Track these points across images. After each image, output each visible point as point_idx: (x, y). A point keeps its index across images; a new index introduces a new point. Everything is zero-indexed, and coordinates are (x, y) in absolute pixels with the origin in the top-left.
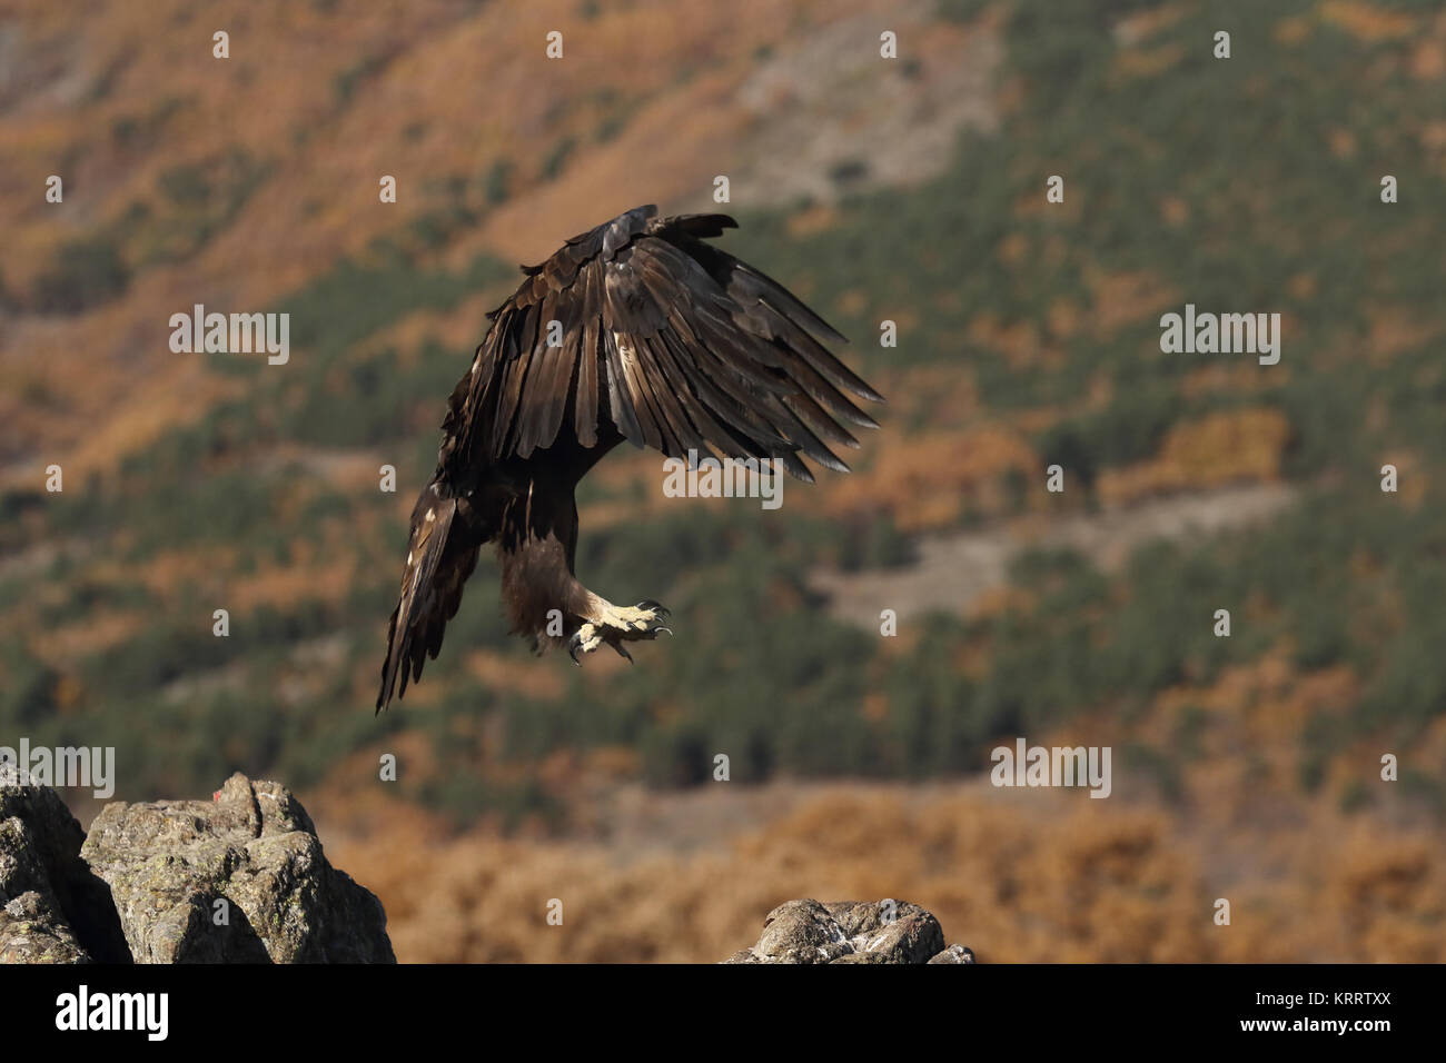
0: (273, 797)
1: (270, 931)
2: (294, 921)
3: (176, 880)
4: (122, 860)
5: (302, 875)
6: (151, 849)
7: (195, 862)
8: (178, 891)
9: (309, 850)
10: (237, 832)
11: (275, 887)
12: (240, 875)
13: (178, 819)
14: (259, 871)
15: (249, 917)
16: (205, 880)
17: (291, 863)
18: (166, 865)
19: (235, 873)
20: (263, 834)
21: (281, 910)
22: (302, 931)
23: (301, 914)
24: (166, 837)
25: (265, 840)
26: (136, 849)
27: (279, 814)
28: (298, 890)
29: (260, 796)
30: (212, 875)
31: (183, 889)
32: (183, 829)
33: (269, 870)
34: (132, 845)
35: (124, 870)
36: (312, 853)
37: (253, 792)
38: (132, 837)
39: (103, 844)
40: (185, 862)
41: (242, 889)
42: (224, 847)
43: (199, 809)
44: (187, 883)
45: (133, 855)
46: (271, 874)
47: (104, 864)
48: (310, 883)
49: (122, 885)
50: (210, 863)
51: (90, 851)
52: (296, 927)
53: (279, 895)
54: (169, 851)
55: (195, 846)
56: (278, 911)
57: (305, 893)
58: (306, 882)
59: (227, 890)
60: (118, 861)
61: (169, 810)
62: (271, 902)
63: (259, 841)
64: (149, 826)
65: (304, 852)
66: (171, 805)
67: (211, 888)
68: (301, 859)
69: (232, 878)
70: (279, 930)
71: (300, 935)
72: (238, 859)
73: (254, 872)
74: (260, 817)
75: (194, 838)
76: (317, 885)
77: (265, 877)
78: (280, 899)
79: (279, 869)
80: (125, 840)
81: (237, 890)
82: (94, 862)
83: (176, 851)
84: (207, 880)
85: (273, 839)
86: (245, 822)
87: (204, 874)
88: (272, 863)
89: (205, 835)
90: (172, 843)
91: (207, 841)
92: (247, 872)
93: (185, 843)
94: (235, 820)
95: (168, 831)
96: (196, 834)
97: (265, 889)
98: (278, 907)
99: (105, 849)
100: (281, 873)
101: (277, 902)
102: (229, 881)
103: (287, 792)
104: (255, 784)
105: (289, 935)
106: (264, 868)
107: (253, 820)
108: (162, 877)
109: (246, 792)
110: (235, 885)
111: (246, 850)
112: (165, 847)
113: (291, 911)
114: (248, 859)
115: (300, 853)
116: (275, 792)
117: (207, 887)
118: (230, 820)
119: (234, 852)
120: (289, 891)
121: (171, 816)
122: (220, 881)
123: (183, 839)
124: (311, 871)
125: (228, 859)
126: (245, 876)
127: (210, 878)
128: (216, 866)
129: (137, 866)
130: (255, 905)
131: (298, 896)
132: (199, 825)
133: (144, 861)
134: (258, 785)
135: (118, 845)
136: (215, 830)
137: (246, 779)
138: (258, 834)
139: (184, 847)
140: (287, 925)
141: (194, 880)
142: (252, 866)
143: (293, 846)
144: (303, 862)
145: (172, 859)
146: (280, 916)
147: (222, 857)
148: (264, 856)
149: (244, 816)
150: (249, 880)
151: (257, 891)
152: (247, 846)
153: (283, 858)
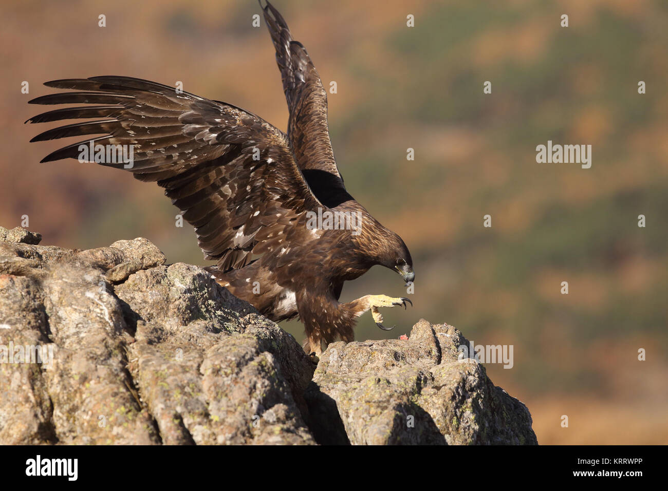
0: (448, 335)
1: (450, 429)
2: (467, 422)
3: (383, 394)
4: (344, 382)
5: (472, 390)
6: (363, 374)
7: (396, 382)
8: (384, 402)
9: (476, 372)
10: (423, 361)
11: (453, 398)
12: (427, 390)
13: (381, 352)
14: (441, 387)
15: (435, 420)
16: (403, 394)
17: (464, 381)
18: (375, 384)
19: (424, 389)
20: (442, 362)
21: (458, 414)
22: (473, 429)
23: (472, 417)
24: (374, 365)
25: (444, 365)
26: (353, 374)
27: (453, 347)
28: (470, 400)
29: (438, 335)
30: (408, 390)
31: (388, 401)
32: (385, 358)
33: (448, 386)
34: (350, 371)
35: (345, 388)
36: (478, 374)
37: (434, 333)
38: (349, 366)
39: (329, 371)
40: (388, 382)
41: (430, 400)
42: (415, 371)
43: (395, 345)
44: (391, 396)
45: (351, 378)
46: (450, 389)
47: (331, 385)
48: (478, 394)
49: (344, 399)
50: (406, 382)
51: (320, 376)
52: (469, 426)
53: (457, 404)
54: (376, 375)
55: (395, 370)
56: (456, 415)
57: (475, 402)
58: (475, 394)
59: (419, 401)
60: (340, 383)
61: (374, 346)
62: (451, 409)
63: (440, 366)
64: (361, 358)
65: (473, 373)
66: (376, 343)
67: (408, 400)
68: (471, 378)
69: (422, 393)
70: (457, 429)
71: (472, 431)
72: (426, 378)
73: (438, 388)
74: (440, 350)
75: (393, 365)
76: (483, 396)
77: (447, 392)
78: (457, 407)
79: (456, 385)
80: (344, 368)
81: (426, 401)
82: (323, 384)
83: (380, 374)
84: (406, 394)
85: (450, 365)
86: (430, 353)
87: (403, 390)
88: (450, 381)
89: (401, 363)
90: (378, 369)
91: (403, 367)
92: (433, 388)
93: (387, 369)
94: (422, 352)
95: (375, 361)
96: (395, 362)
97: (447, 400)
98: (456, 412)
99: (331, 375)
100: (457, 388)
101: (455, 409)
102: (419, 393)
103: (458, 332)
104: (435, 327)
105: (465, 432)
106: (445, 385)
107: (435, 352)
108: (372, 393)
109: (430, 332)
110: (425, 397)
111: (432, 373)
112: (373, 372)
113: (465, 415)
114: (433, 379)
115: (469, 374)
116: (449, 332)
117: (405, 399)
118: (419, 353)
119: (423, 374)
120: (462, 401)
121: (376, 350)
122: (413, 395)
123: (385, 366)
124: (479, 386)
125: (419, 379)
126: (432, 391)
127: (407, 393)
128: (411, 384)
129: (356, 385)
130: (439, 411)
131: (470, 405)
132: (396, 356)
133: (359, 382)
134: (437, 327)
135: (340, 371)
136: (408, 359)
137: (428, 323)
138: (439, 362)
139: (387, 371)
140: (463, 425)
141: (396, 394)
142: (436, 384)
143: (465, 369)
144: (473, 380)
145: (379, 380)
146: (457, 418)
147: (415, 378)
148: (445, 377)
149: (428, 349)
150: (435, 394)
151: (441, 401)
152: (431, 371)
153: (458, 377)
